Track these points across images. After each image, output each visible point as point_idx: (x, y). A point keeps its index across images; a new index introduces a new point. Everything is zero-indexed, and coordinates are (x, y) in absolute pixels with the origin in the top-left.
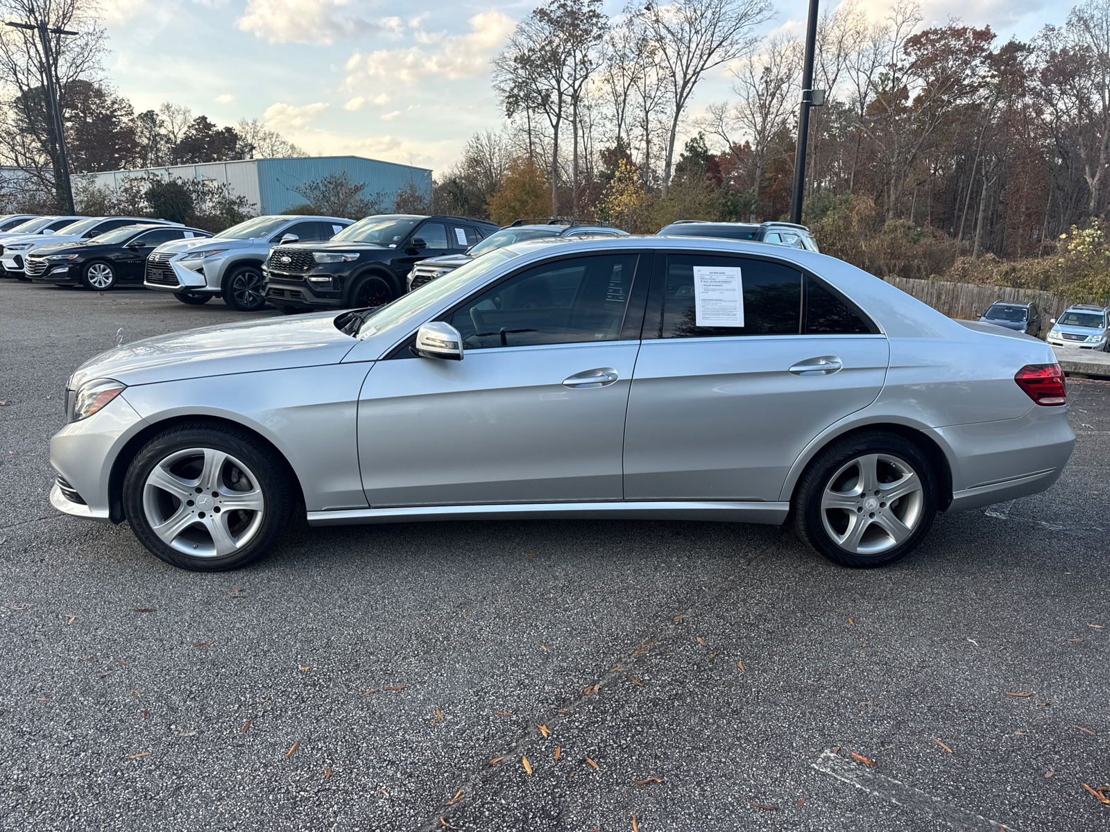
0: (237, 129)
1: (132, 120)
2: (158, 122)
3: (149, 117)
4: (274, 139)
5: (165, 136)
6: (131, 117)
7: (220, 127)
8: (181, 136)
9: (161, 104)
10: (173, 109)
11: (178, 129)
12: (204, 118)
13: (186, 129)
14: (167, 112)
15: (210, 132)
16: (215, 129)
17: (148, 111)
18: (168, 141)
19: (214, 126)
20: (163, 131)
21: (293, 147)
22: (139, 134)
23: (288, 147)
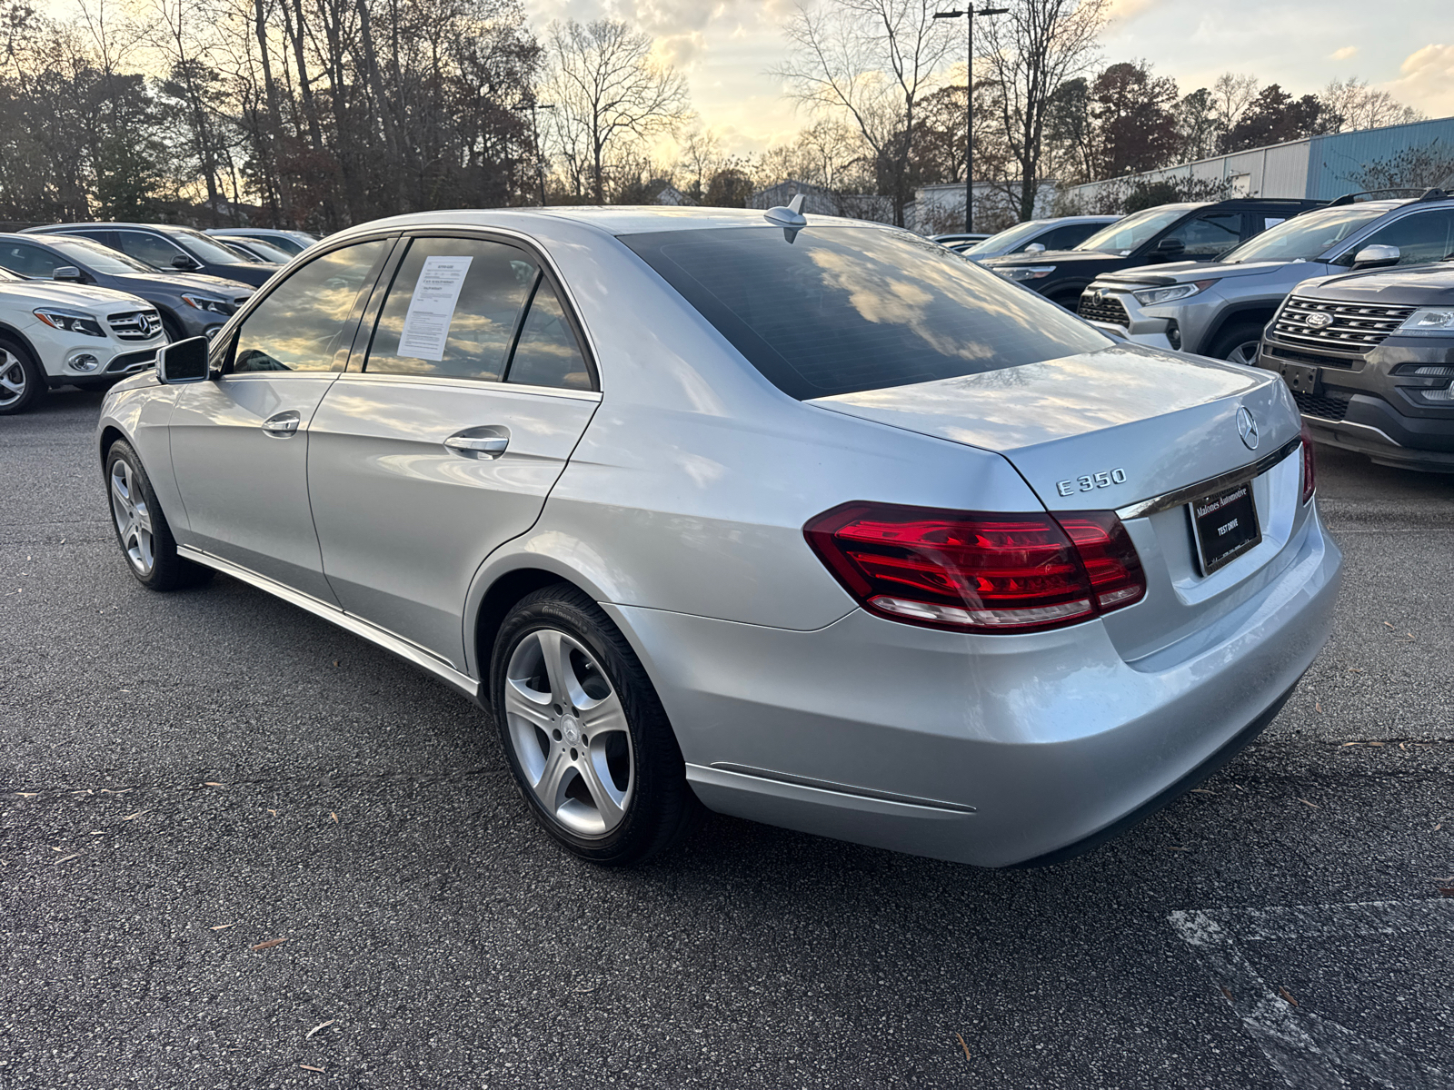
0: (1322, 97)
1: (1176, 106)
2: (1208, 103)
3: (1199, 98)
4: (1378, 104)
5: (1214, 121)
6: (1174, 102)
7: (1296, 98)
8: (1237, 117)
9: (1219, 76)
10: (1233, 81)
11: (1234, 109)
12: (1276, 88)
13: (1247, 106)
14: (1224, 87)
15: (1282, 107)
16: (1289, 101)
17: (1199, 91)
18: (1220, 125)
19: (1289, 96)
20: (1212, 115)
21: (1408, 112)
22: (1182, 123)
23: (1402, 112)
